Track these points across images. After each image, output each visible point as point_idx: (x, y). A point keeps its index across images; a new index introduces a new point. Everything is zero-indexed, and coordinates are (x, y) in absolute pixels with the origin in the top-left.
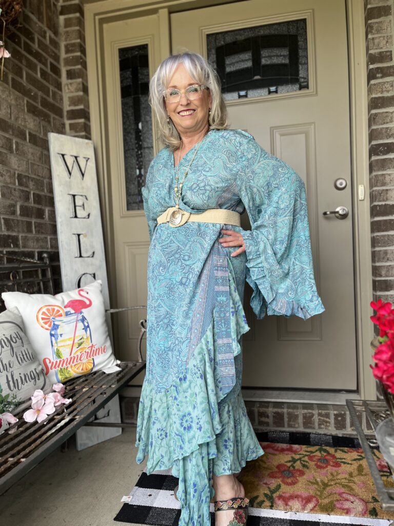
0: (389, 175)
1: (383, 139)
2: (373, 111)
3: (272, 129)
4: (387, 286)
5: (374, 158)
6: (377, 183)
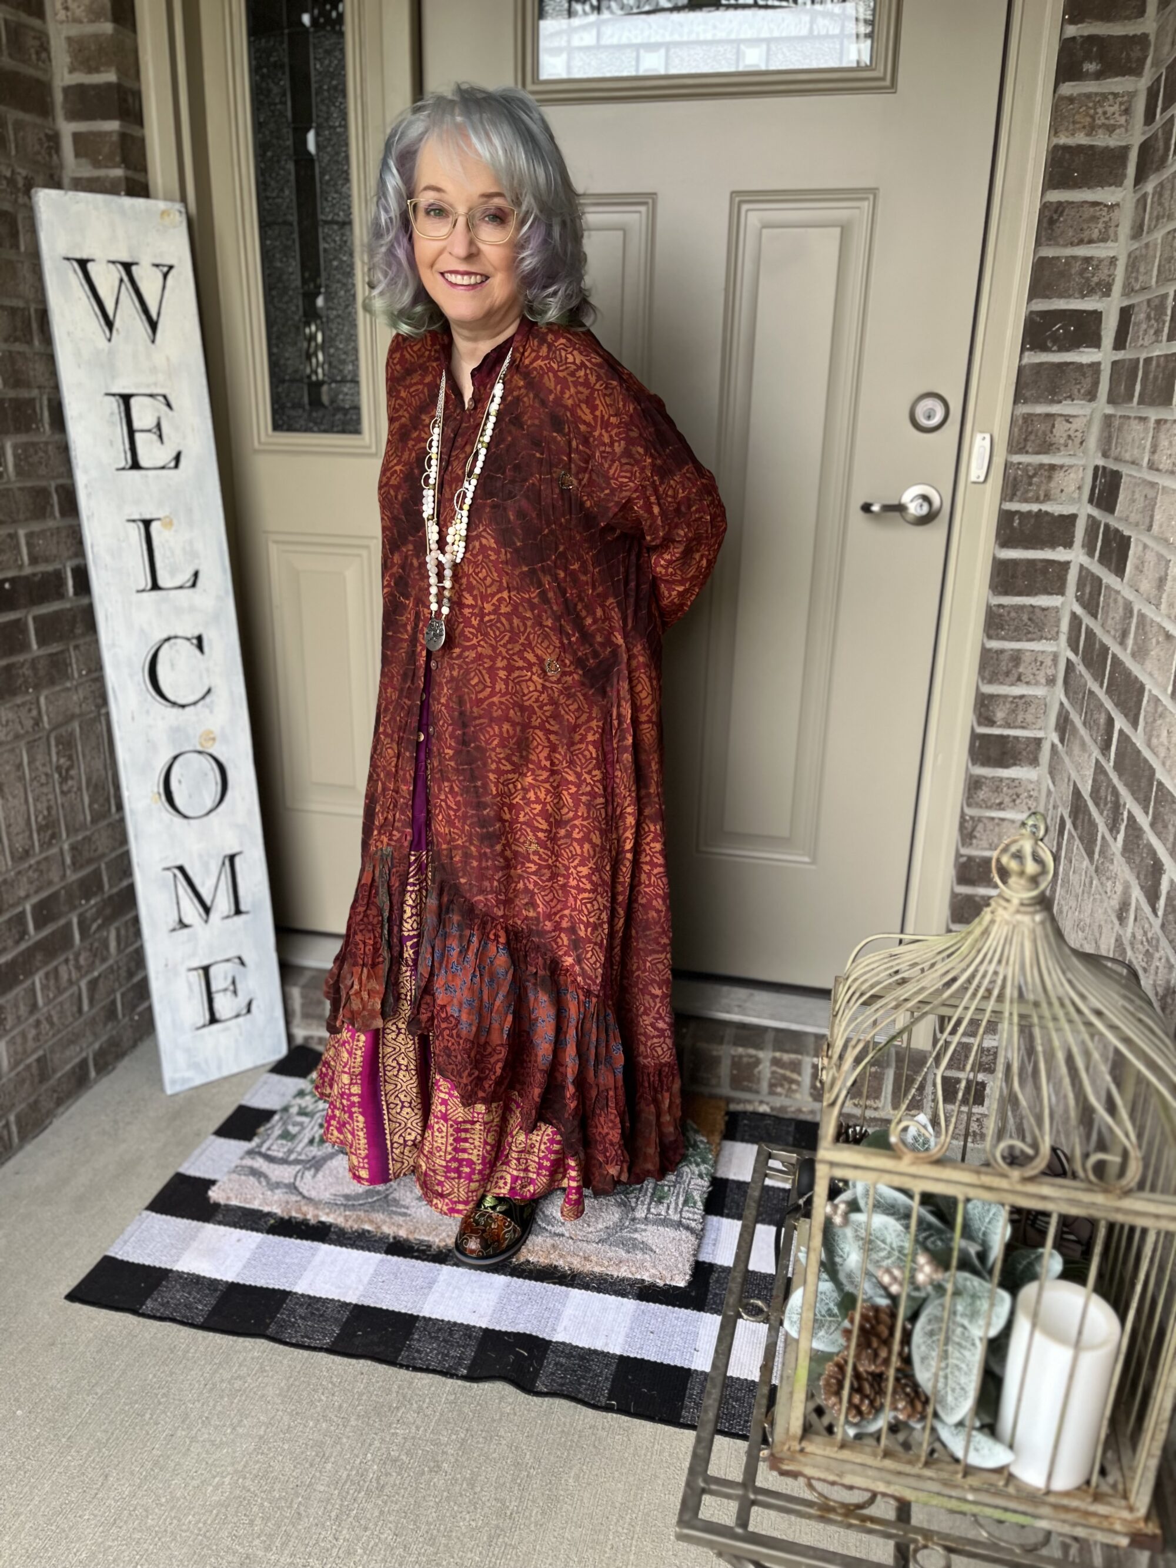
0: (1068, 418)
1: (1070, 296)
2: (1056, 196)
3: (740, 199)
4: (1004, 753)
5: (1033, 358)
6: (1026, 440)
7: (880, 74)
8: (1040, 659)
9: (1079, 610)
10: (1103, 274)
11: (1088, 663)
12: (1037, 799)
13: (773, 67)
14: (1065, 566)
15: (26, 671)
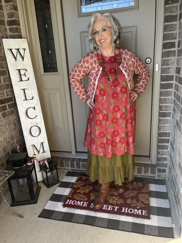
0: (171, 60)
1: (170, 40)
2: (166, 24)
4: (165, 115)
5: (164, 50)
6: (164, 64)
7: (136, 7)
8: (169, 99)
9: (175, 91)
10: (175, 36)
11: (177, 99)
12: (170, 122)
13: (119, 8)
14: (172, 84)
15: (7, 113)
